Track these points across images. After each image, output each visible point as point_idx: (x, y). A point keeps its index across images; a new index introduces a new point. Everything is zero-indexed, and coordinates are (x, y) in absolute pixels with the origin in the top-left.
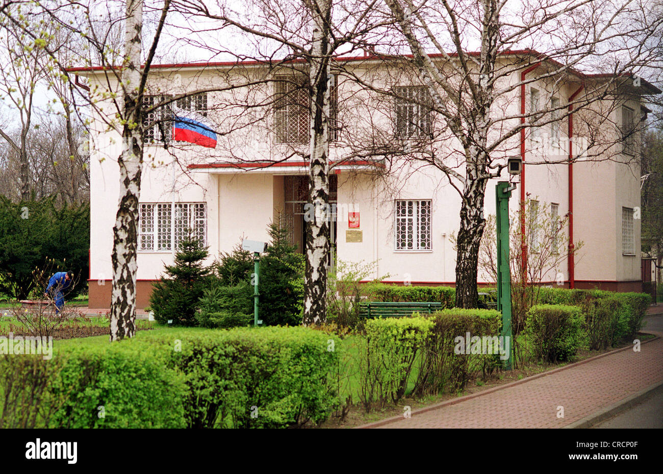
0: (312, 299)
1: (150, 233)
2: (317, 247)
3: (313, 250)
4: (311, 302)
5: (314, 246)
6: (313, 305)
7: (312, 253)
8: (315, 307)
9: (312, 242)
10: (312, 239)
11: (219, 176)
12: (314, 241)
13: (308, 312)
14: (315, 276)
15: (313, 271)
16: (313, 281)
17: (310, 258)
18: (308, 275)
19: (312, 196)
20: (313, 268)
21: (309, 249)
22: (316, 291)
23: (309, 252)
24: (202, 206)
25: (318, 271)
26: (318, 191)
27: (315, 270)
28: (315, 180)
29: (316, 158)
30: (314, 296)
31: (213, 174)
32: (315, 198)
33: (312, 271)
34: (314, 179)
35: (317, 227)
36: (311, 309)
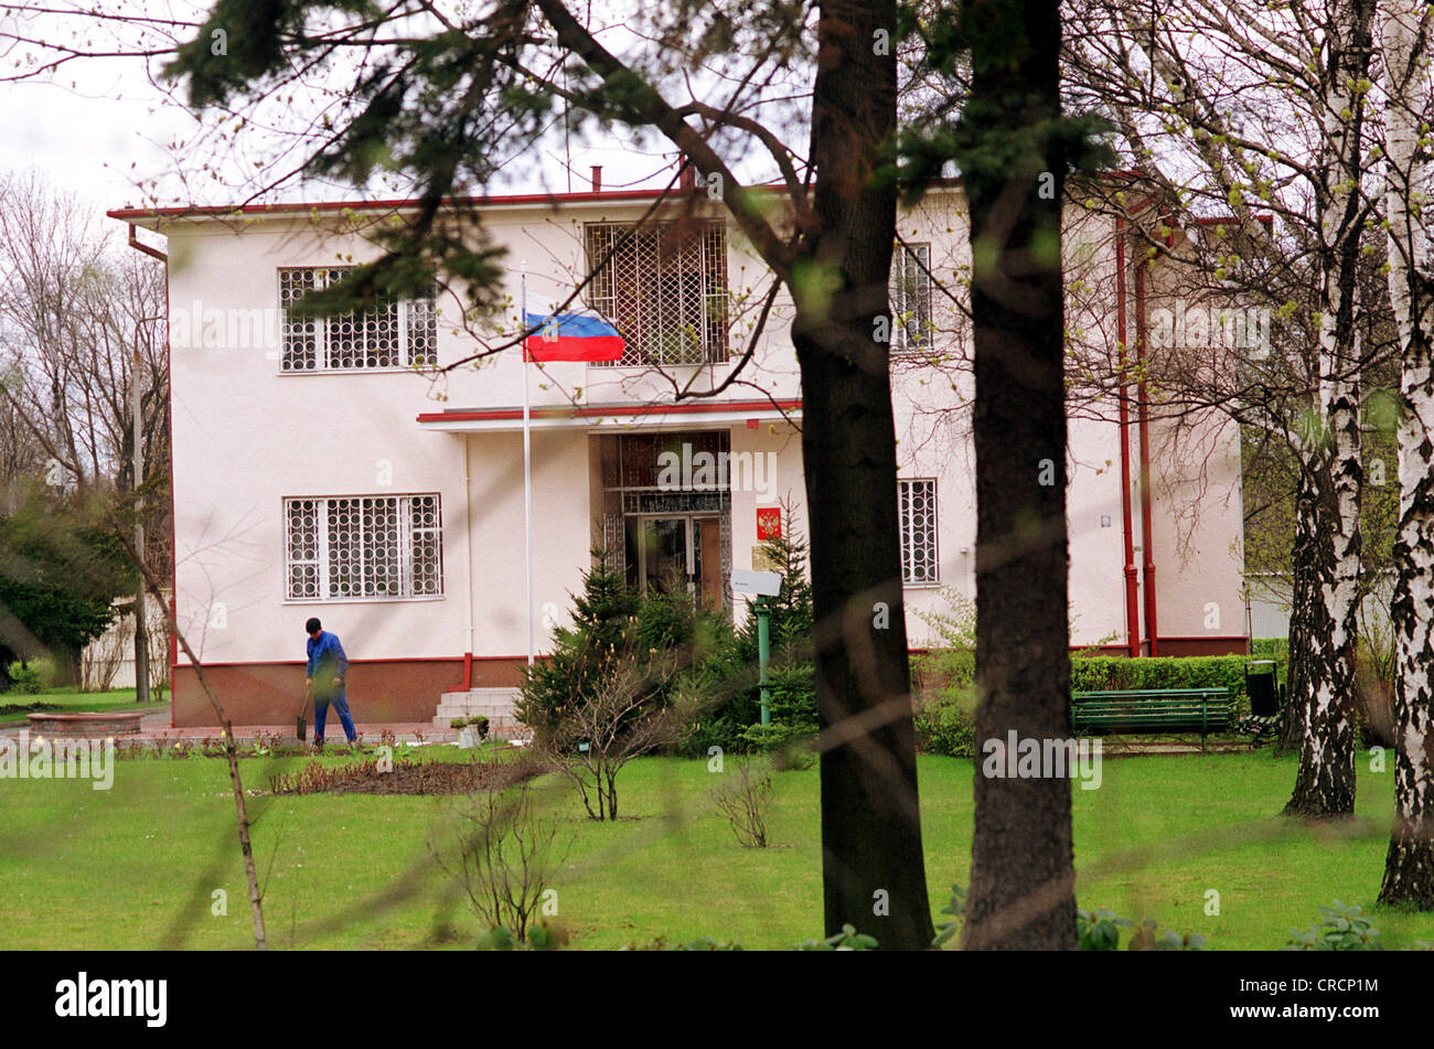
0: (1332, 685)
1: (311, 562)
2: (1343, 579)
3: (1335, 585)
4: (1331, 692)
5: (1337, 575)
6: (1336, 697)
7: (1333, 590)
8: (1338, 702)
9: (1334, 568)
10: (1333, 562)
11: (468, 438)
12: (1338, 565)
13: (1323, 713)
14: (1339, 638)
15: (1334, 628)
16: (1336, 648)
17: (1329, 601)
18: (1325, 638)
19: (1333, 474)
20: (1334, 621)
21: (1326, 581)
22: (1341, 668)
23: (1326, 588)
24: (428, 501)
25: (1344, 626)
26: (1345, 463)
27: (1339, 625)
28: (1339, 441)
29: (1342, 396)
30: (1337, 677)
31: (456, 434)
32: (1338, 477)
33: (1332, 627)
34: (1336, 437)
35: (1344, 536)
36: (1332, 705)
